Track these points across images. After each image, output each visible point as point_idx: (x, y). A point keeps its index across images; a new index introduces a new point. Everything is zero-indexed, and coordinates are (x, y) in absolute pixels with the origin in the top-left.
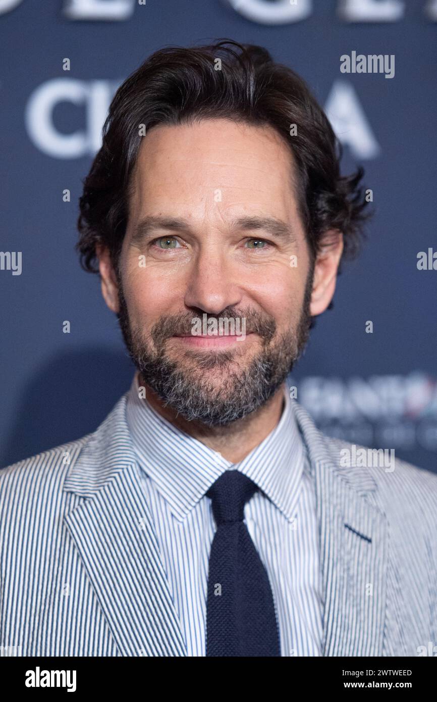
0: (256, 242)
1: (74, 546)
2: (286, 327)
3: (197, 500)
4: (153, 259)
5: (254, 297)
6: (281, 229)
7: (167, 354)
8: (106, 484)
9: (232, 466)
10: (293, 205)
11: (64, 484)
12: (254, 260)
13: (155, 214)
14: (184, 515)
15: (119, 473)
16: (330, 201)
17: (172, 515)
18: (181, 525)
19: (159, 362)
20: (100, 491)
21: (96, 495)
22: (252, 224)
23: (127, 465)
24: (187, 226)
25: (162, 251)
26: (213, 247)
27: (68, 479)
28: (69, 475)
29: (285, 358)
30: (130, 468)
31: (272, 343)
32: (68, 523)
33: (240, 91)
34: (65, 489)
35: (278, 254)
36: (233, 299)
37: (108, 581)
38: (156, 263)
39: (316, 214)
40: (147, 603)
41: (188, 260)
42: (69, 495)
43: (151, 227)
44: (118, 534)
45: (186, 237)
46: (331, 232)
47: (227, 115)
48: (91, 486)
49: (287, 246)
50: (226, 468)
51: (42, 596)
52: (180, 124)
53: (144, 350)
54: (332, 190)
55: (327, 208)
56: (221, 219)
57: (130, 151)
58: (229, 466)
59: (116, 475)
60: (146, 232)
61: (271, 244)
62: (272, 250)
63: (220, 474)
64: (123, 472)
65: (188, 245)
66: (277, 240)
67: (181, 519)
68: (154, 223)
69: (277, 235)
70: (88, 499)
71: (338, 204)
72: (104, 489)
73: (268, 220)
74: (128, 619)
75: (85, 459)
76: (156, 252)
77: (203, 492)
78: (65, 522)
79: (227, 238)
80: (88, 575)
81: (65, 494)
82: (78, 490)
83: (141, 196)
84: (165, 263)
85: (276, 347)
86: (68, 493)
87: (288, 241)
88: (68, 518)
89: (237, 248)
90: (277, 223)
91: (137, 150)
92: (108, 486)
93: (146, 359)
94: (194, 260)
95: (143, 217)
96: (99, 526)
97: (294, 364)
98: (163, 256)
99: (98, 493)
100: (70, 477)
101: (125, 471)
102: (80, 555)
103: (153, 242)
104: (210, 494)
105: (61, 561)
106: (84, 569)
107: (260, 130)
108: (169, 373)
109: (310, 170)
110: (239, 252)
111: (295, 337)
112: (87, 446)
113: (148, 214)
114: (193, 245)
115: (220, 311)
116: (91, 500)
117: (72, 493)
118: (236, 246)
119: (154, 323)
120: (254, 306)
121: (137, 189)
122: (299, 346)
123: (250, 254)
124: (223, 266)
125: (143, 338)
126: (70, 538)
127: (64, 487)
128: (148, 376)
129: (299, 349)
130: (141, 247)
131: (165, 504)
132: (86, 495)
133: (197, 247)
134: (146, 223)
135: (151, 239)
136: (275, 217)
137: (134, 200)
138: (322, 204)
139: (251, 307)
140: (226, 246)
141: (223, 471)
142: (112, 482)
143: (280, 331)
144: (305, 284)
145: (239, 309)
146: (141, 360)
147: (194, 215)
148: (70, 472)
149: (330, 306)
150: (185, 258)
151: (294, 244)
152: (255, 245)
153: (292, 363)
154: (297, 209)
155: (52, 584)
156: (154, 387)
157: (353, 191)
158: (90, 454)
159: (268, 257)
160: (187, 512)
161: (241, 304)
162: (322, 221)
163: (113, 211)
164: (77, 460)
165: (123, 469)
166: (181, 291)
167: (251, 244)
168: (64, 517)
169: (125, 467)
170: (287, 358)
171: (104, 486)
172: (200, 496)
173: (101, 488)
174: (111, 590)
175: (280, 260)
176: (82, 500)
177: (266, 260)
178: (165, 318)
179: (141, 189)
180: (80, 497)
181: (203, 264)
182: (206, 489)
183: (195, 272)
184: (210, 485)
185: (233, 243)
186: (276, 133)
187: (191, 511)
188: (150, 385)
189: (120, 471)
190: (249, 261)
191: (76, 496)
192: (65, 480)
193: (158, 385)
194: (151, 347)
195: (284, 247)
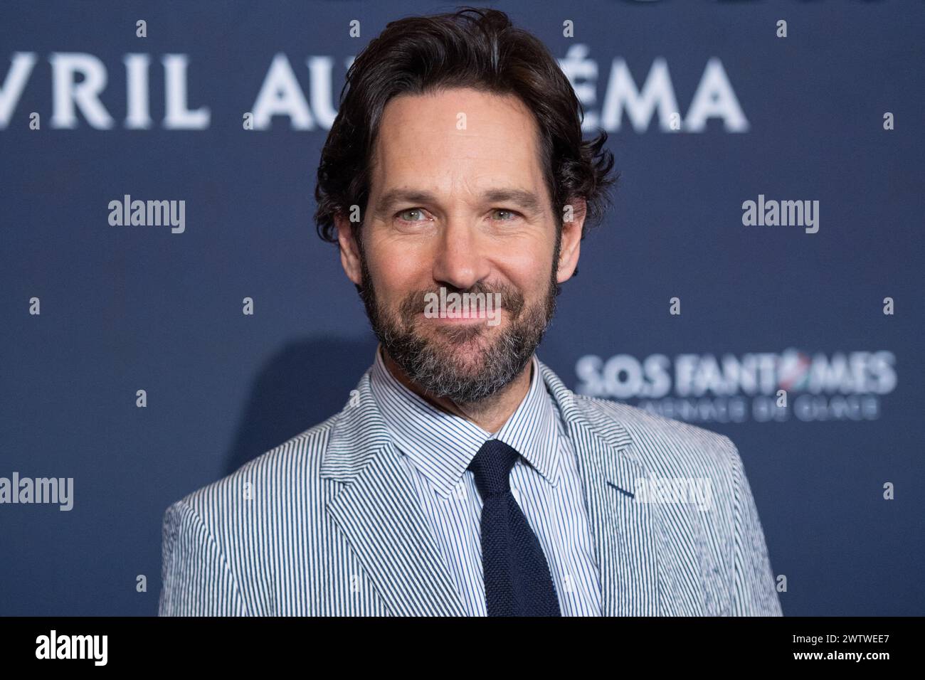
0: (501, 213)
1: (341, 534)
2: (534, 300)
3: (460, 475)
4: (397, 232)
5: (502, 269)
6: (529, 200)
7: (416, 330)
8: (365, 466)
9: (491, 436)
10: (540, 175)
11: (320, 470)
12: (502, 231)
13: (401, 187)
14: (448, 492)
15: (376, 453)
16: (575, 169)
17: (436, 492)
18: (446, 502)
19: (407, 339)
20: (359, 474)
21: (356, 478)
22: (500, 196)
23: (384, 444)
24: (433, 199)
25: (407, 224)
26: (461, 220)
27: (323, 465)
28: (323, 462)
29: (534, 330)
30: (386, 446)
31: (521, 317)
32: (331, 510)
33: (484, 59)
34: (322, 476)
35: (526, 225)
36: (483, 273)
37: (381, 566)
38: (402, 237)
39: (561, 183)
40: (426, 584)
41: (435, 232)
42: (327, 481)
43: (396, 200)
44: (385, 516)
45: (433, 209)
46: (577, 200)
47: (472, 84)
48: (349, 470)
49: (536, 217)
50: (486, 439)
51: (315, 588)
52: (423, 93)
53: (391, 326)
54: (577, 158)
55: (572, 176)
56: (468, 191)
57: (372, 122)
58: (489, 436)
59: (374, 456)
60: (390, 206)
61: (518, 214)
62: (520, 221)
63: (480, 445)
64: (381, 452)
65: (435, 218)
66: (526, 211)
67: (445, 496)
68: (398, 196)
69: (525, 206)
70: (348, 484)
71: (583, 172)
72: (364, 472)
73: (516, 191)
74: (409, 603)
75: (336, 443)
76: (401, 224)
77: (466, 466)
78: (329, 510)
79: (474, 210)
80: (360, 563)
81: (323, 481)
82: (335, 475)
83: (383, 167)
84: (412, 236)
85: (525, 320)
86: (325, 479)
87: (537, 212)
88: (330, 505)
89: (484, 220)
90: (525, 194)
91: (378, 121)
92: (367, 468)
93: (393, 335)
94: (441, 232)
95: (387, 190)
96: (364, 510)
97: (543, 336)
98: (409, 229)
99: (357, 476)
100: (325, 464)
101: (382, 450)
102: (348, 542)
103: (398, 214)
104: (473, 467)
105: (330, 550)
106: (355, 556)
107: (505, 99)
108: (419, 350)
109: (555, 139)
110: (486, 224)
111: (544, 309)
112: (335, 428)
113: (393, 187)
114: (439, 218)
115: (471, 285)
116: (351, 484)
117: (330, 479)
118: (483, 218)
119: (402, 298)
120: (502, 279)
121: (380, 161)
122: (548, 317)
123: (498, 226)
124: (472, 239)
125: (391, 314)
126: (336, 525)
127: (320, 475)
128: (394, 352)
129: (547, 321)
130: (385, 220)
131: (427, 481)
132: (346, 480)
133: (444, 220)
134: (390, 196)
135: (395, 213)
136: (523, 188)
137: (378, 170)
138: (567, 172)
139: (499, 280)
140: (474, 218)
141: (483, 442)
142: (370, 463)
143: (528, 303)
144: (553, 254)
145: (488, 283)
146: (388, 336)
147: (441, 187)
148: (323, 459)
149: (576, 273)
150: (432, 230)
151: (541, 215)
152: (501, 216)
153: (541, 335)
154: (543, 179)
155: (324, 576)
156: (401, 363)
157: (595, 156)
158: (340, 436)
159: (516, 228)
160: (451, 487)
161: (489, 278)
162: (568, 189)
163: (354, 183)
164: (328, 445)
165: (380, 449)
166: (428, 264)
167: (496, 215)
168: (326, 505)
169: (382, 446)
170: (536, 330)
171: (363, 469)
172: (463, 470)
173: (361, 471)
174: (387, 575)
175: (527, 231)
176: (341, 485)
177: (515, 232)
178: (414, 294)
179: (384, 159)
180: (339, 483)
181: (452, 238)
182: (469, 462)
183: (443, 246)
184: (471, 458)
185: (480, 215)
186: (520, 102)
187: (455, 486)
188: (396, 360)
189: (377, 451)
190: (497, 233)
191: (334, 481)
192: (321, 467)
193: (405, 361)
194: (399, 323)
195: (533, 218)
